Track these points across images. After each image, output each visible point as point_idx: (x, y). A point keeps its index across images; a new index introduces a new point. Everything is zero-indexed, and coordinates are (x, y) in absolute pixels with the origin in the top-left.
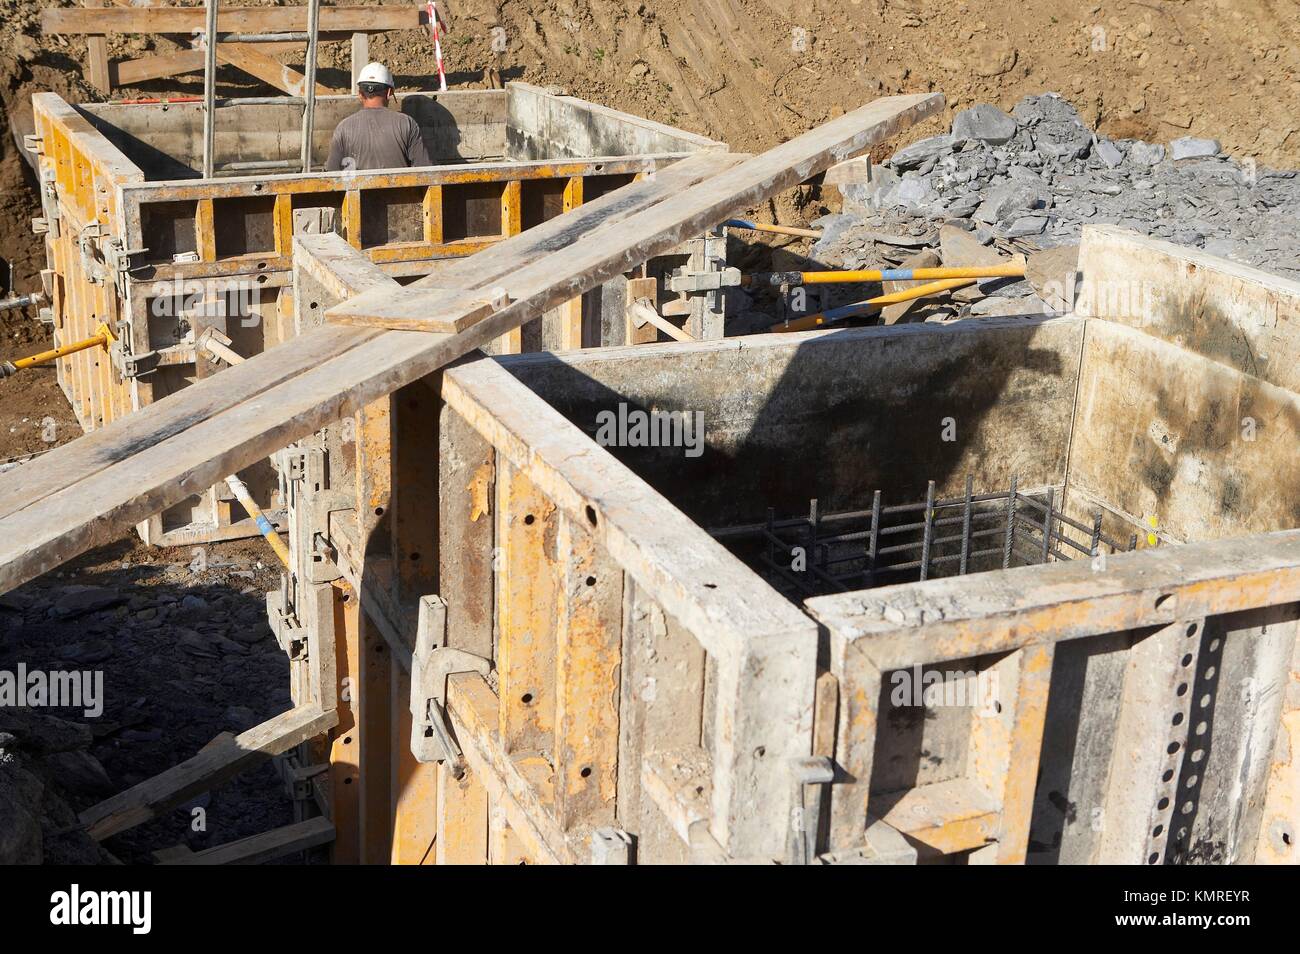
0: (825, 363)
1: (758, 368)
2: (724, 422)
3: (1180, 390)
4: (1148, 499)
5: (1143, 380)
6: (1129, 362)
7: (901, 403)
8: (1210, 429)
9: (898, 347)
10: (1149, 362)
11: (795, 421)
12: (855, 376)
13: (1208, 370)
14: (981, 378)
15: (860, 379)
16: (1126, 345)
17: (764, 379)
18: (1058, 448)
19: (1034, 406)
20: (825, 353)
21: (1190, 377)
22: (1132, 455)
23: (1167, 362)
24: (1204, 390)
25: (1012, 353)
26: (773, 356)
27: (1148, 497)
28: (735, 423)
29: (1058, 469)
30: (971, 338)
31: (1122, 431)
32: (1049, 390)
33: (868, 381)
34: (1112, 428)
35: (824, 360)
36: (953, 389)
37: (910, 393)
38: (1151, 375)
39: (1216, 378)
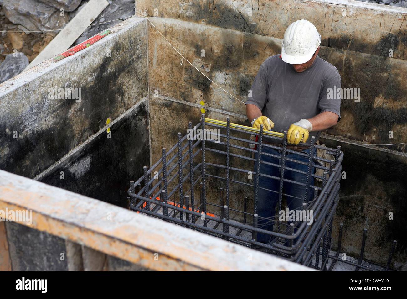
0: (61, 77)
1: (35, 91)
2: (25, 126)
3: (208, 44)
4: (198, 94)
5: (185, 42)
6: (175, 35)
7: (92, 84)
8: (228, 59)
9: (87, 58)
10: (187, 34)
11: (54, 111)
12: (73, 79)
13: (223, 33)
14: (117, 60)
15: (75, 79)
16: (172, 27)
17: (38, 96)
18: (145, 80)
19: (136, 65)
20: (60, 72)
21: (213, 37)
22: (184, 76)
23: (198, 32)
24: (221, 43)
25: (126, 43)
26: (40, 83)
27: (197, 93)
28: (30, 124)
29: (146, 89)
30: (112, 42)
31: (177, 66)
32: (140, 56)
33: (78, 79)
34: (170, 66)
35: (60, 76)
36: (109, 70)
37: (94, 78)
38: (189, 39)
39: (227, 36)
